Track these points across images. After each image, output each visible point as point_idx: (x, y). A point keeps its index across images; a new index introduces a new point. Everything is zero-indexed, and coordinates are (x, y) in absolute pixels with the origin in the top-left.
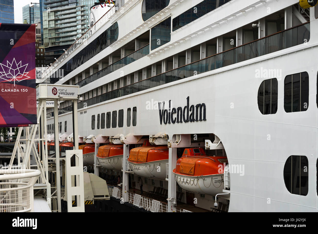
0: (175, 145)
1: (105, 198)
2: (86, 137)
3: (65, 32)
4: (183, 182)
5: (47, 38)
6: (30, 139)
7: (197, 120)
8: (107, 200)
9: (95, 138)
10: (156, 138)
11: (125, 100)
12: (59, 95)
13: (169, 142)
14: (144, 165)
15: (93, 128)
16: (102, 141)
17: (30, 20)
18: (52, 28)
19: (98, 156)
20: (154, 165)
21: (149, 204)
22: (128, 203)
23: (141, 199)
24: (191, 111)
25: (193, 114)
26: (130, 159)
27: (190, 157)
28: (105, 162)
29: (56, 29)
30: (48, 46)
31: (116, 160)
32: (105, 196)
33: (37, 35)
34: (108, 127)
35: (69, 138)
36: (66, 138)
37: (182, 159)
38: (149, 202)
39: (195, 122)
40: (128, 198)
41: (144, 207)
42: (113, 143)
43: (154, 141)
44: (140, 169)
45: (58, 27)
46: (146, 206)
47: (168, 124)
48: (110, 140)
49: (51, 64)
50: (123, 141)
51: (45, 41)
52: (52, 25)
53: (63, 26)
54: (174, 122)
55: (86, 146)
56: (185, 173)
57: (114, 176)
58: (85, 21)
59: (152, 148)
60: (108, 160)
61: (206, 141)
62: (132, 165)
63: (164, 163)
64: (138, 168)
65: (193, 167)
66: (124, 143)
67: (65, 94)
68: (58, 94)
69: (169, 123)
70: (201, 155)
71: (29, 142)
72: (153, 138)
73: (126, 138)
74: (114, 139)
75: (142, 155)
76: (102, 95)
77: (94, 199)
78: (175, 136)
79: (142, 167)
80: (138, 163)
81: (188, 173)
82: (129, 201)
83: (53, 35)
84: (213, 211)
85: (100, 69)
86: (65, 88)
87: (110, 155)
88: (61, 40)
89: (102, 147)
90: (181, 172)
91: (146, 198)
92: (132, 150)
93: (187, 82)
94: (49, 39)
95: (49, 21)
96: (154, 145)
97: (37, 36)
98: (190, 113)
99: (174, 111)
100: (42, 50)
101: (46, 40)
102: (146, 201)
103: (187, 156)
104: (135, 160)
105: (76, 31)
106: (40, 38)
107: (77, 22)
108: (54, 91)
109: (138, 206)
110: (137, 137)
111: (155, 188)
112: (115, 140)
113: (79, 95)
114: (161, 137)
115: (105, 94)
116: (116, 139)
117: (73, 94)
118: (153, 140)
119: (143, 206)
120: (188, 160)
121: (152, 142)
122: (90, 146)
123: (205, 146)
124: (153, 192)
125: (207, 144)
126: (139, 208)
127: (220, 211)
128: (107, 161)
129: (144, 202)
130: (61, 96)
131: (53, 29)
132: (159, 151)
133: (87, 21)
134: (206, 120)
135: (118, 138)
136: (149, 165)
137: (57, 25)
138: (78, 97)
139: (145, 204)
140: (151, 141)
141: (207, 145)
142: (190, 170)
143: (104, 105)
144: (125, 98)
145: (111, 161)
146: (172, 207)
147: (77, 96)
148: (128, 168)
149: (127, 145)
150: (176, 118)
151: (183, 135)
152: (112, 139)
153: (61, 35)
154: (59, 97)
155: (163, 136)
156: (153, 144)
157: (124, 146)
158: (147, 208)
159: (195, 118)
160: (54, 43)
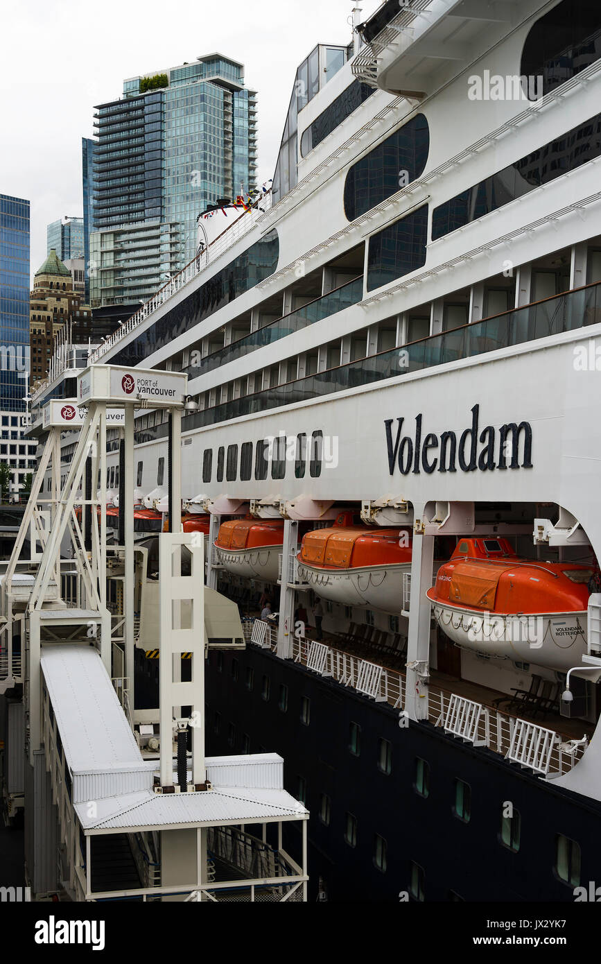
0: (435, 528)
1: (234, 644)
2: (189, 500)
3: (134, 278)
4: (460, 625)
5: (96, 288)
6: (63, 500)
7: (502, 466)
8: (238, 649)
9: (212, 503)
10: (381, 509)
11: (291, 415)
12: (138, 395)
13: (418, 521)
14: (342, 573)
15: (207, 478)
16: (228, 510)
17: (63, 252)
18: (108, 267)
19: (219, 545)
20: (371, 575)
21: (348, 670)
22: (293, 660)
23: (329, 656)
24: (483, 440)
25: (490, 449)
26: (306, 558)
27: (477, 561)
28: (237, 561)
29: (117, 271)
30: (99, 305)
31: (264, 556)
32: (234, 641)
33: (76, 282)
34: (245, 476)
35: (149, 499)
36: (140, 500)
37: (455, 564)
38: (348, 664)
39: (497, 470)
40: (292, 648)
41: (335, 675)
42: (258, 516)
43: (374, 517)
44: (331, 584)
45: (122, 266)
46: (342, 673)
47: (411, 474)
48: (251, 508)
49: (108, 336)
50: (286, 511)
51: (94, 295)
52: (109, 261)
53: (132, 264)
54: (430, 470)
55: (188, 520)
56: (467, 602)
57: (249, 591)
58: (179, 255)
59: (364, 533)
60: (243, 555)
61: (538, 522)
62: (310, 572)
63: (400, 570)
64: (325, 580)
65: (491, 590)
66: (289, 518)
67: (153, 391)
68: (136, 391)
69: (417, 471)
70: (505, 557)
71: (60, 507)
72: (373, 508)
73: (293, 506)
74: (262, 506)
75: (336, 548)
76: (229, 404)
77: (209, 647)
78: (431, 505)
79: (338, 579)
80: (327, 567)
81: (475, 603)
82: (295, 657)
83: (111, 283)
84: (517, 696)
85: (228, 342)
86: (153, 378)
87: (249, 543)
88: (127, 293)
89: (228, 525)
90: (454, 599)
91: (341, 654)
92: (308, 534)
93: (472, 367)
94: (102, 290)
95: (102, 253)
96: (374, 526)
97: (77, 286)
98: (481, 447)
99: (430, 443)
100: (85, 314)
101: (96, 292)
102: (341, 660)
103: (469, 559)
104: (317, 560)
105: (158, 275)
106: (82, 289)
107: (162, 257)
108: (127, 384)
109: (319, 671)
110: (320, 504)
111: (353, 625)
112: (265, 508)
113: (185, 397)
114: (393, 507)
115: (239, 401)
116: (267, 506)
117: (171, 393)
118: (371, 514)
119: (333, 672)
120: (473, 569)
121: (369, 517)
122: (198, 521)
123: (533, 537)
124: (349, 634)
125: (540, 531)
126: (323, 676)
127: (535, 696)
128: (242, 558)
129: (335, 664)
130: (143, 395)
131: (110, 270)
132: (384, 541)
133: (183, 255)
134: (532, 466)
135: (272, 505)
136: (356, 576)
137: (119, 261)
138: (184, 402)
139: (339, 669)
140: (365, 515)
141: (541, 534)
142: (484, 597)
143: (234, 427)
144: (293, 410)
145: (253, 557)
146: (417, 685)
147: (181, 399)
148: (296, 577)
149: (293, 521)
150: (436, 460)
151: (456, 504)
152: (257, 506)
153: (127, 284)
154: (138, 398)
155: (398, 504)
156: (371, 523)
157: (287, 523)
158: (346, 680)
159: (496, 460)
160: (113, 299)
